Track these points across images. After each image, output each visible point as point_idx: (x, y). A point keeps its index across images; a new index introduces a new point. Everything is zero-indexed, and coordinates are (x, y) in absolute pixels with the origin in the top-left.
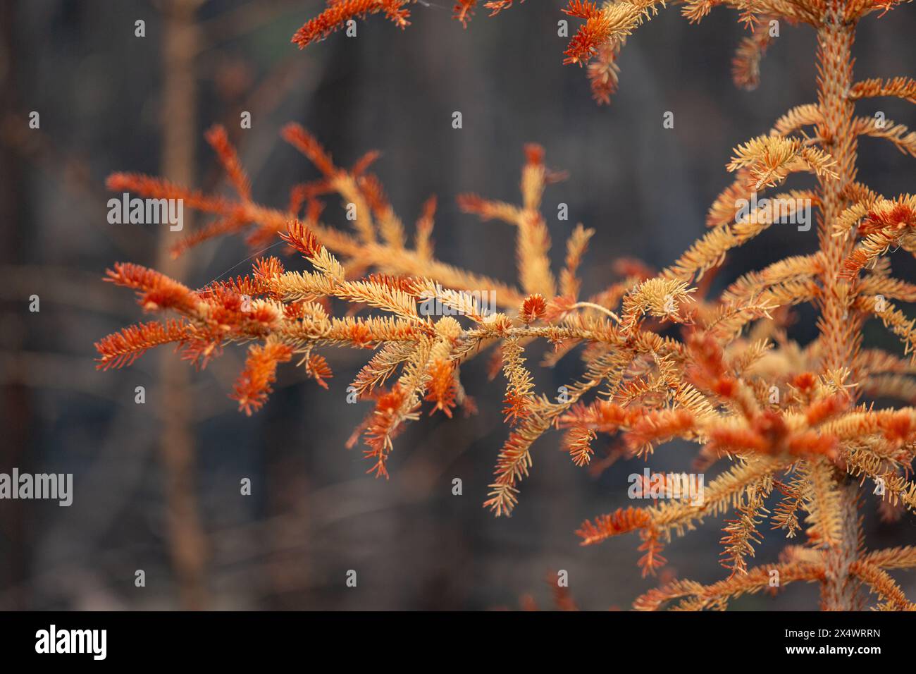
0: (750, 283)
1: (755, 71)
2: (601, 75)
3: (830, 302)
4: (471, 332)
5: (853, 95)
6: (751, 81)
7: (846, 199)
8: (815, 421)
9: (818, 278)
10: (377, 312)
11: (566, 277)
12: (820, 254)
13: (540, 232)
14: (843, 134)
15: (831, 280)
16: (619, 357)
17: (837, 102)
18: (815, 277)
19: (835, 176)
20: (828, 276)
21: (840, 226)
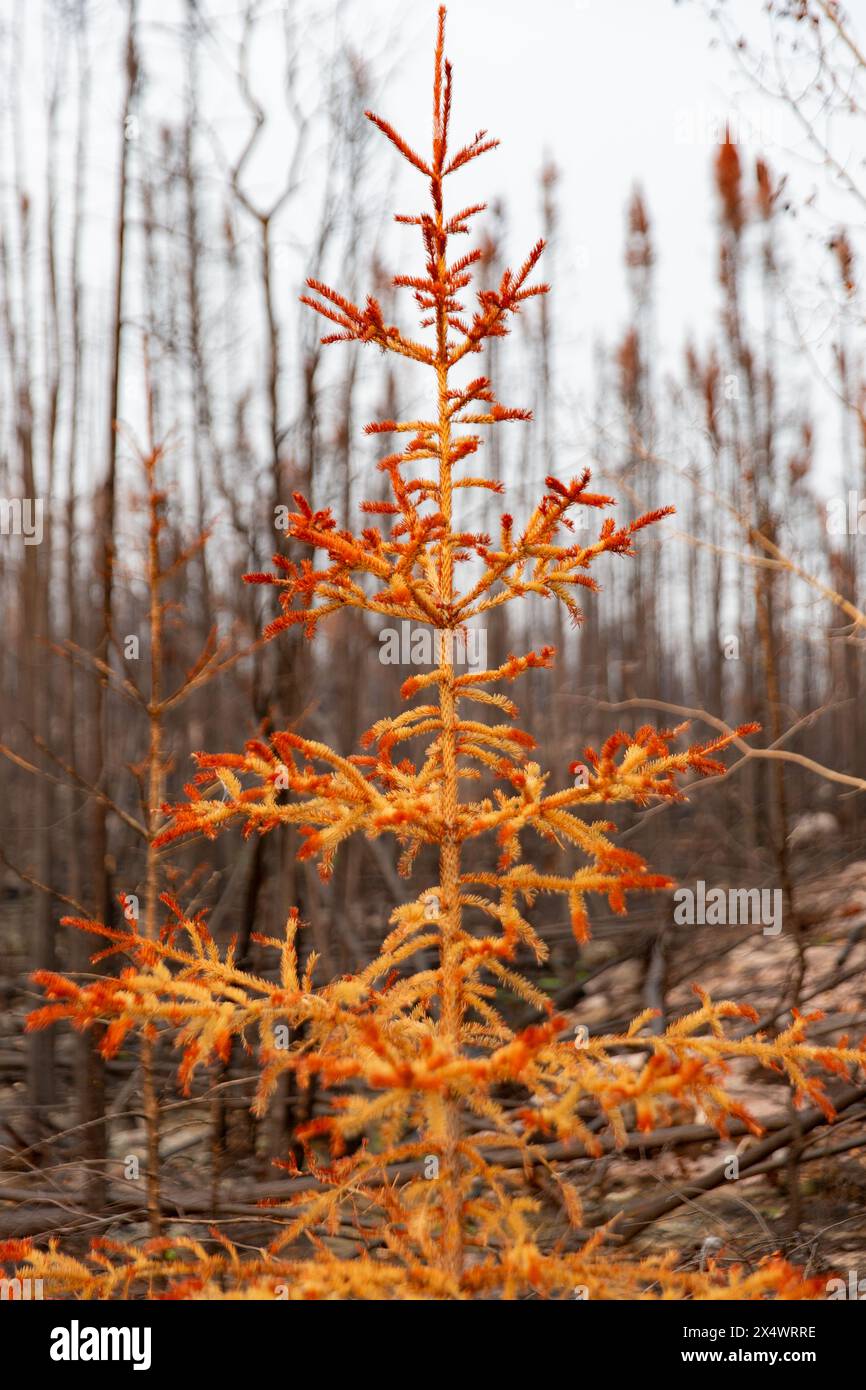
0: (402, 985)
1: (410, 869)
2: (323, 870)
3: (445, 996)
4: (242, 1012)
5: (459, 881)
6: (407, 874)
7: (455, 939)
8: (433, 1067)
9: (440, 982)
10: (190, 1000)
11: (305, 979)
12: (441, 969)
13: (293, 954)
14: (454, 903)
15: (447, 984)
16: (327, 1027)
17: (450, 885)
18: (438, 982)
19: (448, 926)
20: (444, 982)
21: (451, 955)
